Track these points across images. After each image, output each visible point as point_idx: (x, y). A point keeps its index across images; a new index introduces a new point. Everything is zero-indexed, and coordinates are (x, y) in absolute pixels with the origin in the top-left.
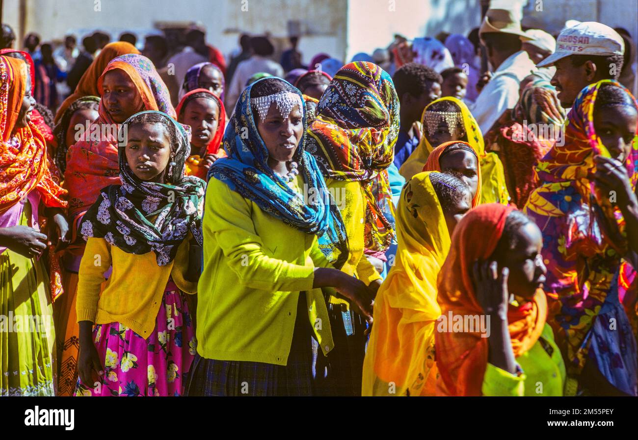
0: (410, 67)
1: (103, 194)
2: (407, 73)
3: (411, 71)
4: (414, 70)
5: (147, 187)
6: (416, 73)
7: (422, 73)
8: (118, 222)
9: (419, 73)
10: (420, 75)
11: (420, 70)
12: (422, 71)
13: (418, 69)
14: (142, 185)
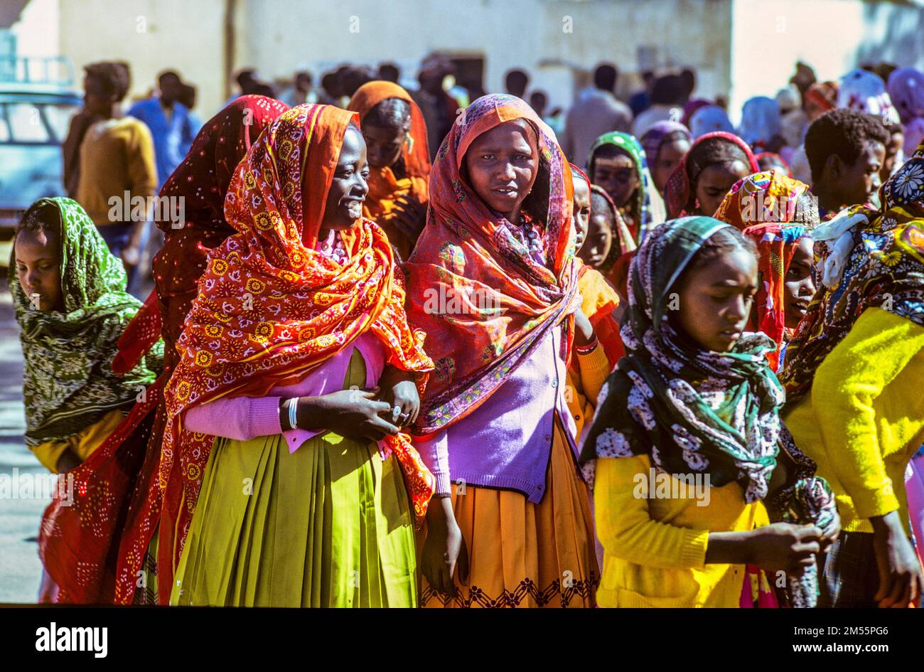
0: (842, 114)
1: (632, 374)
2: (836, 123)
3: (842, 119)
4: (848, 118)
5: (708, 362)
6: (852, 124)
7: (861, 125)
8: (675, 427)
9: (856, 125)
10: (857, 128)
11: (857, 120)
12: (860, 121)
13: (853, 117)
14: (699, 359)
